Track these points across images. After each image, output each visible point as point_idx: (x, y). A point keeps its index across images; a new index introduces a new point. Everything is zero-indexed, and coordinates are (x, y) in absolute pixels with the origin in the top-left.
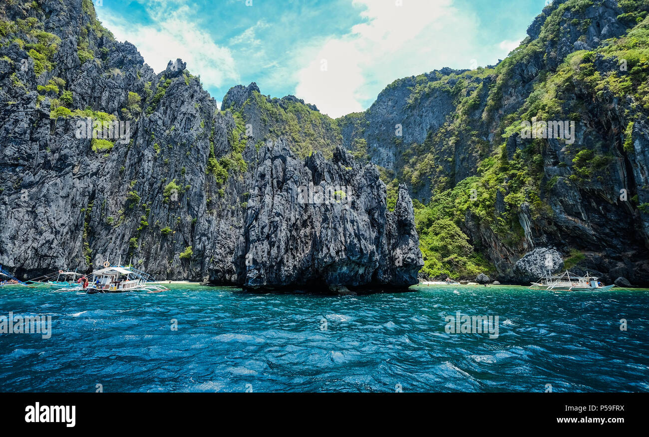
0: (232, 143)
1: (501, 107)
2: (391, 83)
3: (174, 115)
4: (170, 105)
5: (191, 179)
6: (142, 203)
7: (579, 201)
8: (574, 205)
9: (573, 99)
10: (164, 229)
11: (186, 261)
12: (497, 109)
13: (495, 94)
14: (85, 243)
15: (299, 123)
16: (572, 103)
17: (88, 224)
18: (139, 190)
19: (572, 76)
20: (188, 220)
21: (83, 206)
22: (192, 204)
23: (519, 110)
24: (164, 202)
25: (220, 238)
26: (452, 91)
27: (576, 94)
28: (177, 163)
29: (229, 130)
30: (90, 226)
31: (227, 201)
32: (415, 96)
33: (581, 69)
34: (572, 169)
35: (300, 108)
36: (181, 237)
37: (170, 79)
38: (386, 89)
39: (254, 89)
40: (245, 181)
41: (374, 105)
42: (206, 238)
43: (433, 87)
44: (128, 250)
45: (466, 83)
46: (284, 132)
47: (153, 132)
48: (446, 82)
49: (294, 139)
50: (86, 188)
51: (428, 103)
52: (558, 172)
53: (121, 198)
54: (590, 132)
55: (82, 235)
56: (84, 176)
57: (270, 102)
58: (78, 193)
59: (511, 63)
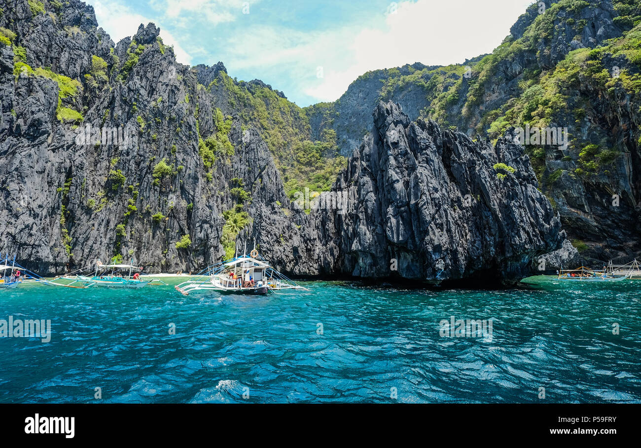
0: (216, 122)
1: (482, 103)
2: (362, 74)
3: (151, 87)
4: (145, 75)
5: (183, 160)
6: (129, 185)
7: (583, 193)
8: (578, 198)
9: (577, 95)
10: (156, 215)
11: (184, 252)
12: (478, 105)
13: (477, 90)
14: (63, 230)
15: (268, 109)
16: (576, 99)
17: (66, 207)
18: (123, 169)
19: (578, 72)
20: (183, 205)
21: (59, 186)
22: (186, 187)
23: (503, 107)
24: (154, 184)
25: (264, 224)
26: (426, 85)
27: (580, 90)
28: (166, 140)
29: (214, 108)
30: (69, 210)
31: (215, 186)
32: (388, 88)
33: (589, 66)
34: (577, 162)
35: (268, 94)
36: (176, 224)
37: (143, 44)
38: (357, 80)
39: (221, 69)
40: (232, 166)
41: (344, 96)
42: (208, 225)
43: (407, 80)
44: (115, 238)
45: (441, 78)
46: (252, 117)
47: (134, 103)
48: (420, 76)
49: (262, 126)
50: (62, 163)
51: (401, 96)
52: (562, 165)
53: (99, 178)
54: (595, 128)
55: (60, 219)
56: (58, 148)
57: (237, 84)
58: (54, 169)
59: (495, 60)
